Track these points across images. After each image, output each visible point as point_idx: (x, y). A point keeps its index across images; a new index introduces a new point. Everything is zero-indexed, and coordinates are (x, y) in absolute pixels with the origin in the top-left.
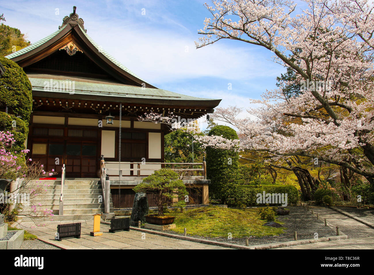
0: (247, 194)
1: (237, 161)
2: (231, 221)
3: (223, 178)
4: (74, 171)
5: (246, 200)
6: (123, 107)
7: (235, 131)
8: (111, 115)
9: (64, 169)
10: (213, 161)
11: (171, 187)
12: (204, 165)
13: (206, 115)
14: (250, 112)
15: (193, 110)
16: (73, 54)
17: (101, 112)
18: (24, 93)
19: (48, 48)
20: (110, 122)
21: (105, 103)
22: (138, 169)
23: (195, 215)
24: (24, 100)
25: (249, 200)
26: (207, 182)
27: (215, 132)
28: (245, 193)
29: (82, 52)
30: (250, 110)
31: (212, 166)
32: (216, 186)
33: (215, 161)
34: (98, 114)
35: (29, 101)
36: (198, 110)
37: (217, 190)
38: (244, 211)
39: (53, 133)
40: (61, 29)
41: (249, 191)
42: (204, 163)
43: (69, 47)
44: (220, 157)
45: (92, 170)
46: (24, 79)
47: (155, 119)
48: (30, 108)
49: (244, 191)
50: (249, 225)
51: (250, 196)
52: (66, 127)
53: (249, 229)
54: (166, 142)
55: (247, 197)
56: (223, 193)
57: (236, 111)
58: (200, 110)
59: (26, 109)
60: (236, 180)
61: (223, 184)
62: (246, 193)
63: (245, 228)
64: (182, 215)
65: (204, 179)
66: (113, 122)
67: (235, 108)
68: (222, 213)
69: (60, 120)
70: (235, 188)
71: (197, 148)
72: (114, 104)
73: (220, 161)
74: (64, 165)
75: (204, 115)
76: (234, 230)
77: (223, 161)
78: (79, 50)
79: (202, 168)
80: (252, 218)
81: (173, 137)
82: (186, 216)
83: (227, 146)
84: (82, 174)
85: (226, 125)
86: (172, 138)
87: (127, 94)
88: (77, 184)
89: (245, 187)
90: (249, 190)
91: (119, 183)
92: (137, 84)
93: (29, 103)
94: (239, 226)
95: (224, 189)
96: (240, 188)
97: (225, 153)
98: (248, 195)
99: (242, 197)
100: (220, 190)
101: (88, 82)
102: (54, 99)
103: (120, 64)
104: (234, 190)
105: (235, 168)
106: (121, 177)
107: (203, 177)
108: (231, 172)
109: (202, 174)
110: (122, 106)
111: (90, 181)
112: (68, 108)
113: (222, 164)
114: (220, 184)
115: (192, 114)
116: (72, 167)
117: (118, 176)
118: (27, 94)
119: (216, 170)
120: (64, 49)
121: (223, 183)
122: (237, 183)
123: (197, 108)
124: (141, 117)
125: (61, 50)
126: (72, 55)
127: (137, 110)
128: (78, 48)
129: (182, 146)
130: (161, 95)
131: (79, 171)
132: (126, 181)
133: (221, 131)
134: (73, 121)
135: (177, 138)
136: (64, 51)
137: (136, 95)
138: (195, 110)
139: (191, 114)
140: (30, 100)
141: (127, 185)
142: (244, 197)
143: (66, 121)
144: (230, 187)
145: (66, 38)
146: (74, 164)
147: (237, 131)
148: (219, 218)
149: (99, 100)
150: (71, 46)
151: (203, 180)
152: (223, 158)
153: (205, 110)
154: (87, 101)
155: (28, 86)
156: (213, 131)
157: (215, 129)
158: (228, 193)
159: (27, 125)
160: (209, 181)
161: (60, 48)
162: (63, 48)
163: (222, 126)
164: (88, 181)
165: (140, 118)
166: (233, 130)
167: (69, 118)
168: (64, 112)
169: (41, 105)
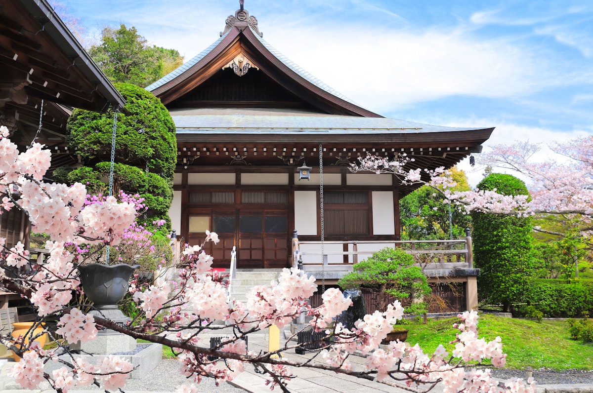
0: (550, 295)
1: (528, 236)
2: (508, 339)
3: (503, 265)
4: (253, 258)
5: (549, 305)
6: (325, 150)
7: (524, 183)
8: (307, 165)
9: (234, 254)
10: (485, 236)
11: (399, 278)
12: (468, 243)
13: (468, 157)
14: (556, 150)
15: (444, 150)
16: (244, 73)
17: (291, 162)
18: (162, 137)
19: (206, 67)
20: (304, 176)
21: (296, 145)
22: (355, 253)
23: (447, 328)
24: (162, 147)
25: (553, 306)
26: (473, 273)
27: (486, 185)
28: (545, 293)
29: (258, 69)
30: (556, 146)
31: (483, 244)
32: (490, 279)
33: (487, 236)
34: (288, 165)
35: (170, 148)
36: (453, 149)
37: (493, 286)
38: (539, 323)
39: (218, 198)
40: (224, 36)
41: (554, 289)
42: (467, 239)
43: (237, 63)
44: (496, 228)
45: (281, 255)
46: (162, 115)
47: (376, 167)
48: (173, 159)
49: (544, 288)
50: (543, 348)
51: (555, 298)
52: (238, 187)
53: (541, 356)
54: (410, 209)
55: (551, 299)
56: (503, 292)
57: (528, 150)
58: (458, 149)
59: (167, 160)
60: (527, 268)
61: (504, 277)
62: (548, 292)
63: (532, 353)
64: (424, 329)
65: (470, 266)
66: (310, 176)
67: (526, 144)
68: (495, 325)
69: (227, 178)
70: (526, 282)
71: (463, 217)
72: (310, 147)
73: (496, 236)
74: (234, 248)
75: (466, 157)
76: (512, 355)
77: (503, 235)
78: (253, 66)
79: (465, 249)
80: (552, 335)
81: (422, 200)
82: (431, 330)
83: (504, 207)
84: (265, 262)
85: (507, 173)
86: (420, 203)
87: (331, 129)
88: (256, 277)
89: (546, 282)
90: (554, 286)
91: (323, 275)
92: (350, 113)
93: (171, 151)
94: (523, 348)
95: (505, 285)
96: (537, 284)
97: (506, 221)
98: (552, 296)
99: (541, 300)
100: (499, 286)
101: (270, 115)
102: (215, 144)
103: (319, 82)
104: (524, 286)
105: (525, 248)
106: (326, 265)
107: (467, 264)
108: (517, 255)
109: (465, 258)
110: (323, 149)
111: (276, 273)
112: (239, 158)
113: (499, 241)
114: (498, 277)
115: (444, 156)
116: (249, 251)
117: (321, 264)
118: (166, 137)
119: (489, 251)
120: (230, 67)
121: (504, 275)
122: (530, 275)
123: (452, 146)
124: (353, 165)
125: (225, 69)
126: (242, 74)
127: (350, 154)
128: (250, 63)
129: (437, 214)
130: (389, 128)
131: (261, 258)
132: (334, 273)
133: (497, 183)
135: (429, 201)
136: (230, 70)
137: (345, 129)
138: (449, 149)
139: (442, 156)
140: (172, 146)
141: (336, 278)
142: (544, 299)
143: (238, 179)
144: (516, 282)
145: (231, 49)
146: (252, 247)
147: (528, 182)
148: (487, 333)
149: (286, 140)
150: (240, 62)
151: (465, 269)
152: (502, 230)
153: (467, 148)
154: (266, 145)
155: (168, 124)
156: (484, 183)
157: (487, 181)
158: (513, 292)
159: (171, 186)
160: (478, 271)
161: (223, 66)
162: (227, 66)
163: (499, 174)
164: (273, 273)
165: (352, 168)
166: (519, 181)
167: (242, 174)
168: (233, 165)
169: (198, 157)
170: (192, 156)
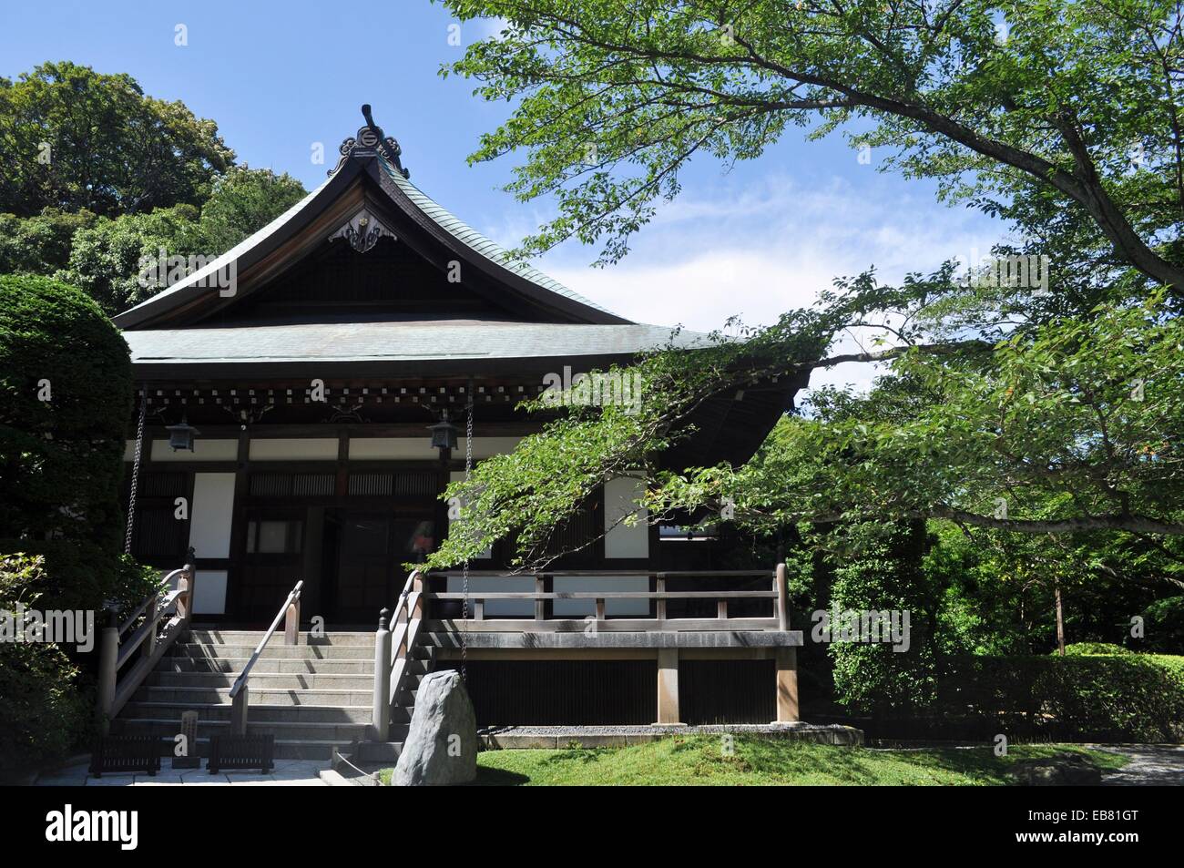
6: (482, 390)
16: (368, 246)
17: (446, 415)
19: (298, 237)
29: (396, 238)
39: (304, 486)
40: (331, 178)
43: (356, 228)
52: (344, 466)
65: (782, 626)
69: (324, 448)
74: (298, 584)
78: (387, 234)
106: (478, 621)
107: (777, 620)
112: (348, 410)
120: (343, 236)
125: (334, 239)
126: (365, 250)
128: (382, 228)
134: (365, 448)
136: (343, 241)
143: (344, 448)
150: (363, 222)
161: (330, 235)
162: (339, 234)
167: (351, 439)
168: (337, 422)
169: (272, 407)
170: (259, 407)
